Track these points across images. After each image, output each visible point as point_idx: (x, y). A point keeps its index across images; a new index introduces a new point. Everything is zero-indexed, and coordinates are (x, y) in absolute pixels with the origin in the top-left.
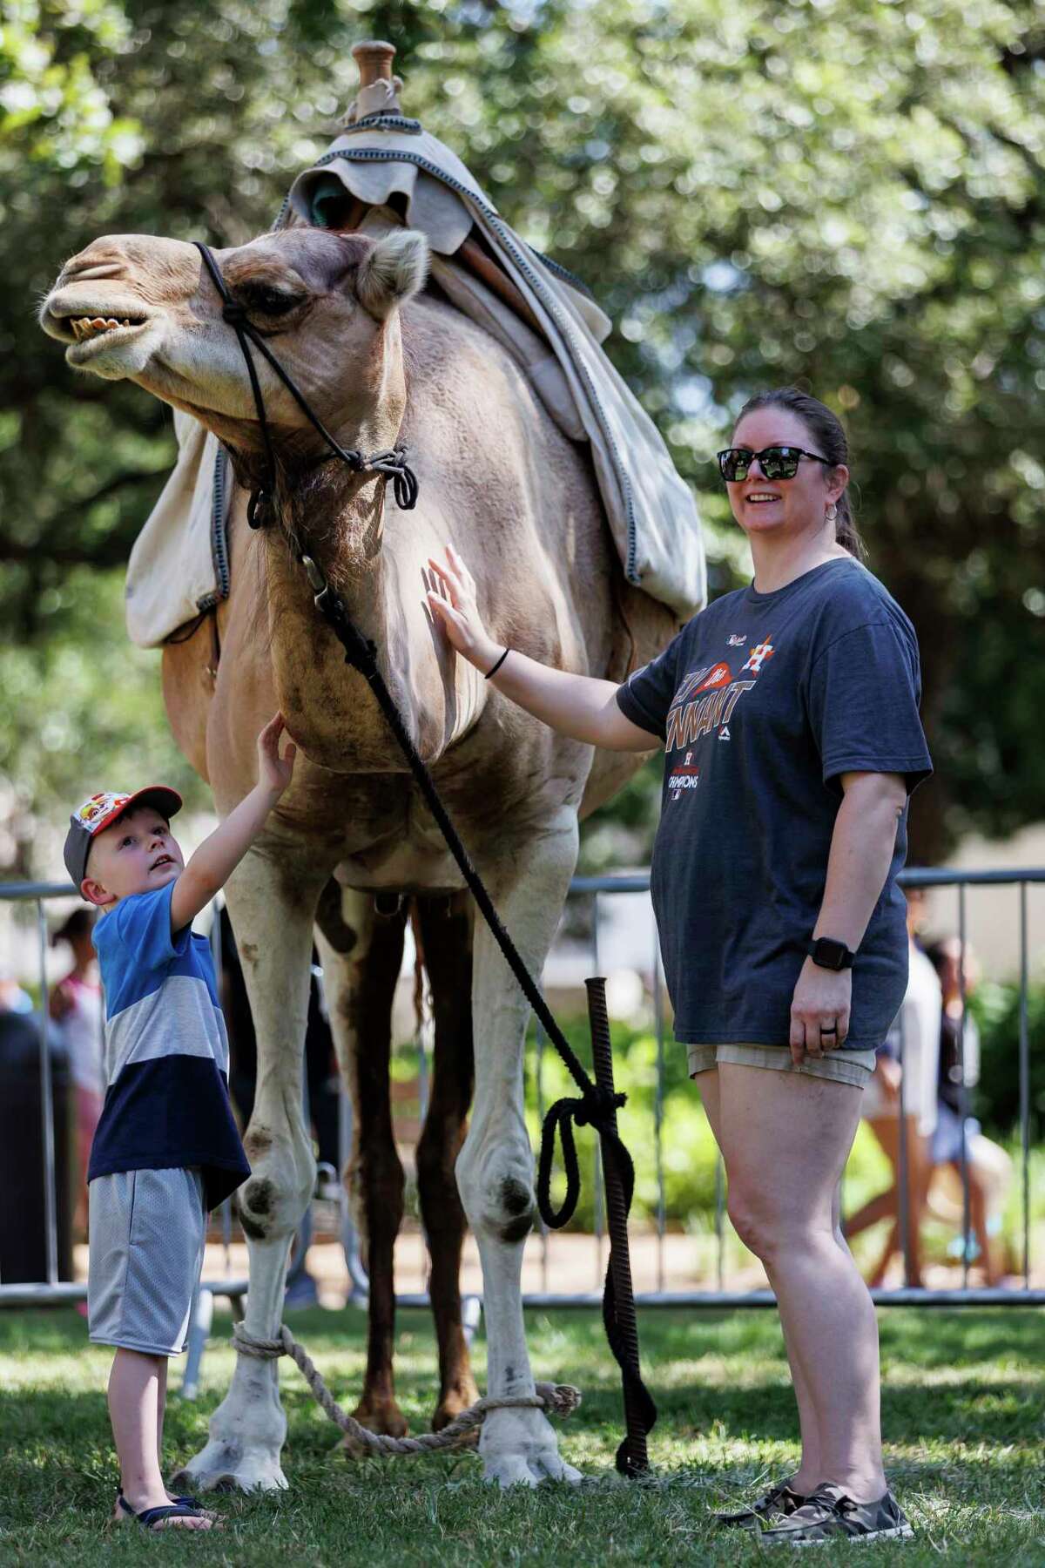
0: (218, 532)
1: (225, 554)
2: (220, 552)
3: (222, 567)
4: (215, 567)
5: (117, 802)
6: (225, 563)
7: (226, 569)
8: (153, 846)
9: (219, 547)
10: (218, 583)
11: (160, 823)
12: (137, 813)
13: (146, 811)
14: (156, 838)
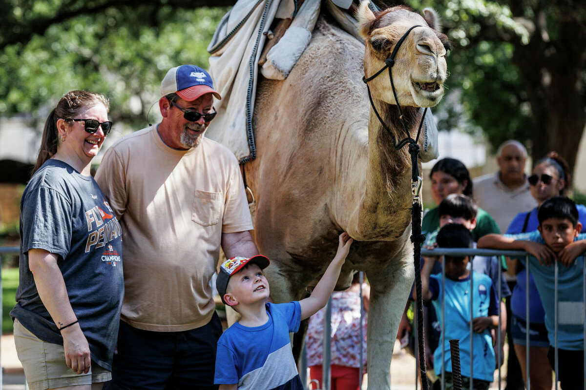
0: (250, 130)
1: (253, 139)
2: (251, 139)
3: (252, 145)
4: (249, 146)
5: (241, 261)
6: (253, 144)
7: (254, 146)
8: (257, 281)
9: (251, 136)
10: (251, 152)
11: (259, 271)
12: (249, 266)
13: (254, 265)
14: (259, 278)
